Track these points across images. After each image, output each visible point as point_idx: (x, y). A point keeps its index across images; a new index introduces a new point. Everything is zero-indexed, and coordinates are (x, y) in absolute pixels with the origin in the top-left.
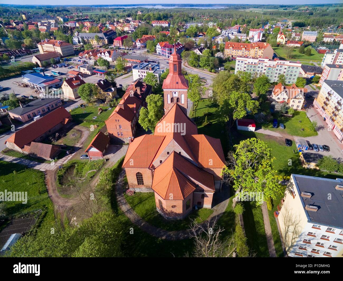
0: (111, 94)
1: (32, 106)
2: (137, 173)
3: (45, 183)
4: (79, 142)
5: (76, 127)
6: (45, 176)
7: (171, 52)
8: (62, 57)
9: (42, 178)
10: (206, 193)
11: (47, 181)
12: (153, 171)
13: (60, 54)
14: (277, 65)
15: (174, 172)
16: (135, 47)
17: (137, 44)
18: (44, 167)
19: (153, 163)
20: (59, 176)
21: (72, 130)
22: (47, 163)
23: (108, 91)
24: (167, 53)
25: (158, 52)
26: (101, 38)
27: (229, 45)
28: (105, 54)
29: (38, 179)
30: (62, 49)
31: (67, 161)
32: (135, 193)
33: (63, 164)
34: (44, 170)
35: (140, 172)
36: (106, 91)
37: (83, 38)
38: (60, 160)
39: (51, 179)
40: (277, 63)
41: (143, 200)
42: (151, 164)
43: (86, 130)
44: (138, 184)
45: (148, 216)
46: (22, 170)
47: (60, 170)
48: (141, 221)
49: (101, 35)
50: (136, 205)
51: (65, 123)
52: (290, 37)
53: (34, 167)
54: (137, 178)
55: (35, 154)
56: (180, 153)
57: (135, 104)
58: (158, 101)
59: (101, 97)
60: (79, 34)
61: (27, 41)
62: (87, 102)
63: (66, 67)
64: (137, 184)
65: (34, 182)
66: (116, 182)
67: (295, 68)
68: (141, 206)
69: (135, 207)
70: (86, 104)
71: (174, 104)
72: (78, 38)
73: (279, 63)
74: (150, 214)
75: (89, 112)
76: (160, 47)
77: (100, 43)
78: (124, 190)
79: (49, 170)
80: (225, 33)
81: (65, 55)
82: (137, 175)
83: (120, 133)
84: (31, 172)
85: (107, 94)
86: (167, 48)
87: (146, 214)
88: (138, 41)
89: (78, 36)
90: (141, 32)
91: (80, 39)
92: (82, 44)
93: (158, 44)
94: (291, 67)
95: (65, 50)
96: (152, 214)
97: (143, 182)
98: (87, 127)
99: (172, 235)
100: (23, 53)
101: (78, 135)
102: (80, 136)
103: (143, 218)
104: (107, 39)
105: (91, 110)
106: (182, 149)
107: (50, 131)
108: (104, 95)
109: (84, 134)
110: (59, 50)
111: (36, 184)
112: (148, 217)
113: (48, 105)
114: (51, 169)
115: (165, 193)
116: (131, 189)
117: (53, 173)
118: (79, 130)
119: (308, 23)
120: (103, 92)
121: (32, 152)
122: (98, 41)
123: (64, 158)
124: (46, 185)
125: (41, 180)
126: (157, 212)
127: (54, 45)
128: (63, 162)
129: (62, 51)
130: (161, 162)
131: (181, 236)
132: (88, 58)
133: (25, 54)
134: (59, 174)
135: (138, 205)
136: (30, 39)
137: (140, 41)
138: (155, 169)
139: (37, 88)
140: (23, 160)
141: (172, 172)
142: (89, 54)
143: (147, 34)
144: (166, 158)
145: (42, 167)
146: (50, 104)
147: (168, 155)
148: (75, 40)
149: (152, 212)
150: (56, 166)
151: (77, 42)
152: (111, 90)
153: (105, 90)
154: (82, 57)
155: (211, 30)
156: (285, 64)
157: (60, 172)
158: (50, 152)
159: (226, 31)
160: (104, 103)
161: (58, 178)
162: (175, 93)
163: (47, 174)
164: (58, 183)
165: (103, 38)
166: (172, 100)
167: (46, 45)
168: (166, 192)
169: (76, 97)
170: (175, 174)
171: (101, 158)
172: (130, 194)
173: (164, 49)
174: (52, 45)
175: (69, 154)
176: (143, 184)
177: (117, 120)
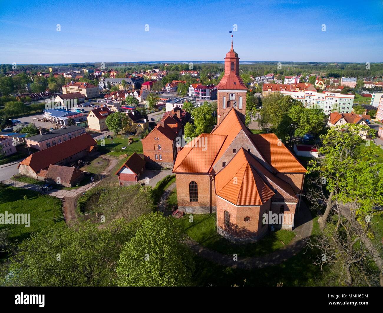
0: (142, 125)
1: (53, 134)
2: (190, 183)
3: (62, 210)
4: (106, 169)
5: (102, 156)
6: (63, 203)
7: (205, 93)
8: (86, 99)
9: (58, 205)
10: (287, 203)
11: (64, 209)
12: (213, 178)
13: (85, 96)
14: (327, 97)
15: (248, 165)
16: (165, 91)
17: (167, 88)
18: (62, 193)
19: (214, 167)
20: (80, 203)
21: (98, 159)
22: (66, 190)
23: (140, 122)
24: (201, 94)
25: (191, 94)
26: (128, 83)
27: (268, 87)
28: (134, 93)
29: (53, 206)
30: (87, 91)
31: (91, 187)
32: (184, 214)
33: (86, 191)
34: (62, 197)
35: (195, 180)
36: (138, 122)
37: (109, 83)
38: (83, 187)
39: (70, 206)
40: (326, 96)
41: (196, 223)
42: (211, 168)
43: (114, 158)
44: (191, 200)
45: (206, 240)
46: (34, 196)
47: (81, 197)
48: (197, 246)
49: (128, 80)
50: (188, 228)
51: (89, 150)
52: (329, 84)
53: (50, 194)
54: (190, 190)
55: (53, 179)
56: (249, 150)
57: (177, 123)
58: (208, 114)
59: (131, 130)
60: (105, 79)
61: (51, 86)
62: (114, 134)
63: (91, 106)
64: (189, 201)
65: (48, 209)
66: (157, 204)
67: (347, 100)
68: (195, 229)
69: (187, 231)
70: (113, 136)
71: (230, 109)
72: (104, 83)
73: (329, 95)
74: (209, 239)
75: (117, 143)
76: (193, 89)
77: (126, 88)
78: (170, 212)
79: (68, 198)
80: (260, 79)
81: (89, 98)
82: (190, 186)
83: (158, 156)
84: (46, 199)
85: (138, 125)
86: (201, 89)
87: (203, 238)
88: (168, 85)
89: (104, 81)
90: (170, 77)
91: (106, 85)
92: (107, 89)
93: (191, 85)
94: (343, 99)
95: (90, 91)
96: (212, 239)
97: (197, 197)
98: (115, 156)
99: (245, 263)
100: (46, 95)
101: (104, 163)
102: (107, 164)
103: (200, 243)
104: (134, 84)
105: (119, 141)
106: (252, 144)
107: (71, 158)
108: (135, 126)
109: (111, 163)
110: (84, 92)
111: (50, 212)
112: (207, 242)
113: (70, 134)
114: (70, 196)
115: (237, 196)
116: (180, 209)
117: (73, 201)
118: (105, 159)
119: (343, 74)
120: (134, 123)
121: (49, 176)
122: (125, 86)
123: (87, 186)
124: (63, 213)
125: (58, 208)
126: (220, 235)
127: (79, 87)
128: (86, 189)
129: (87, 94)
130: (224, 163)
131: (259, 264)
132: (114, 99)
133: (48, 97)
134: (81, 201)
135: (191, 228)
136: (55, 84)
137: (170, 85)
138: (216, 175)
139: (59, 122)
140: (36, 186)
141: (246, 165)
142: (115, 96)
143: (177, 80)
144: (231, 158)
145: (59, 194)
146: (72, 133)
147: (234, 154)
148: (101, 85)
149: (212, 236)
150: (77, 193)
151: (103, 87)
152: (143, 122)
153: (136, 121)
154: (108, 98)
155: (244, 77)
156: (335, 96)
157: (81, 199)
158: (71, 176)
159: (261, 78)
160: (135, 135)
161: (79, 205)
162: (232, 95)
163: (64, 201)
164: (79, 210)
165: (131, 83)
166: (228, 103)
167: (70, 87)
168: (238, 194)
169: (102, 130)
170: (250, 168)
171: (135, 183)
172: (179, 217)
173: (197, 90)
174: (77, 87)
175: (94, 181)
176: (197, 200)
177: (157, 139)
